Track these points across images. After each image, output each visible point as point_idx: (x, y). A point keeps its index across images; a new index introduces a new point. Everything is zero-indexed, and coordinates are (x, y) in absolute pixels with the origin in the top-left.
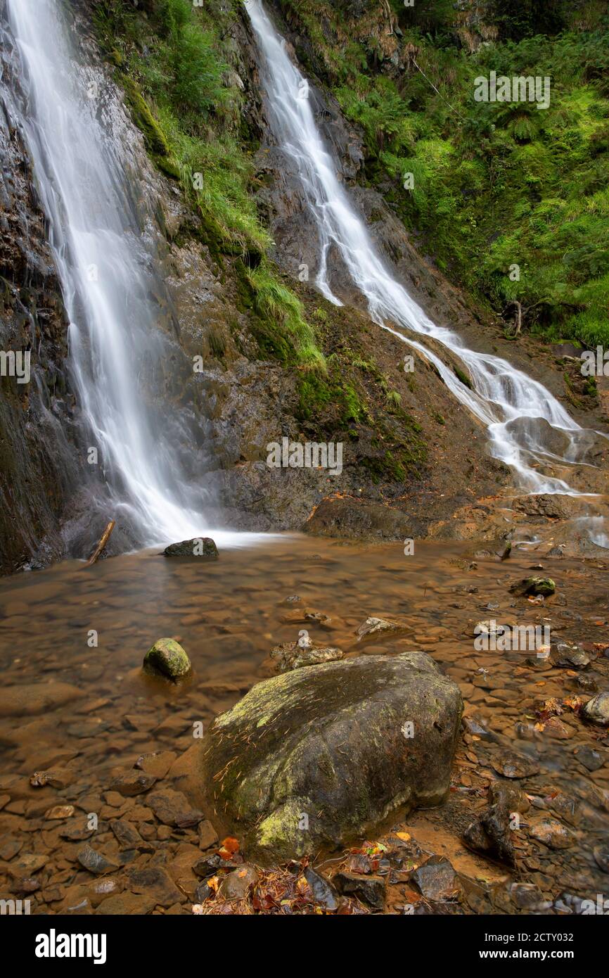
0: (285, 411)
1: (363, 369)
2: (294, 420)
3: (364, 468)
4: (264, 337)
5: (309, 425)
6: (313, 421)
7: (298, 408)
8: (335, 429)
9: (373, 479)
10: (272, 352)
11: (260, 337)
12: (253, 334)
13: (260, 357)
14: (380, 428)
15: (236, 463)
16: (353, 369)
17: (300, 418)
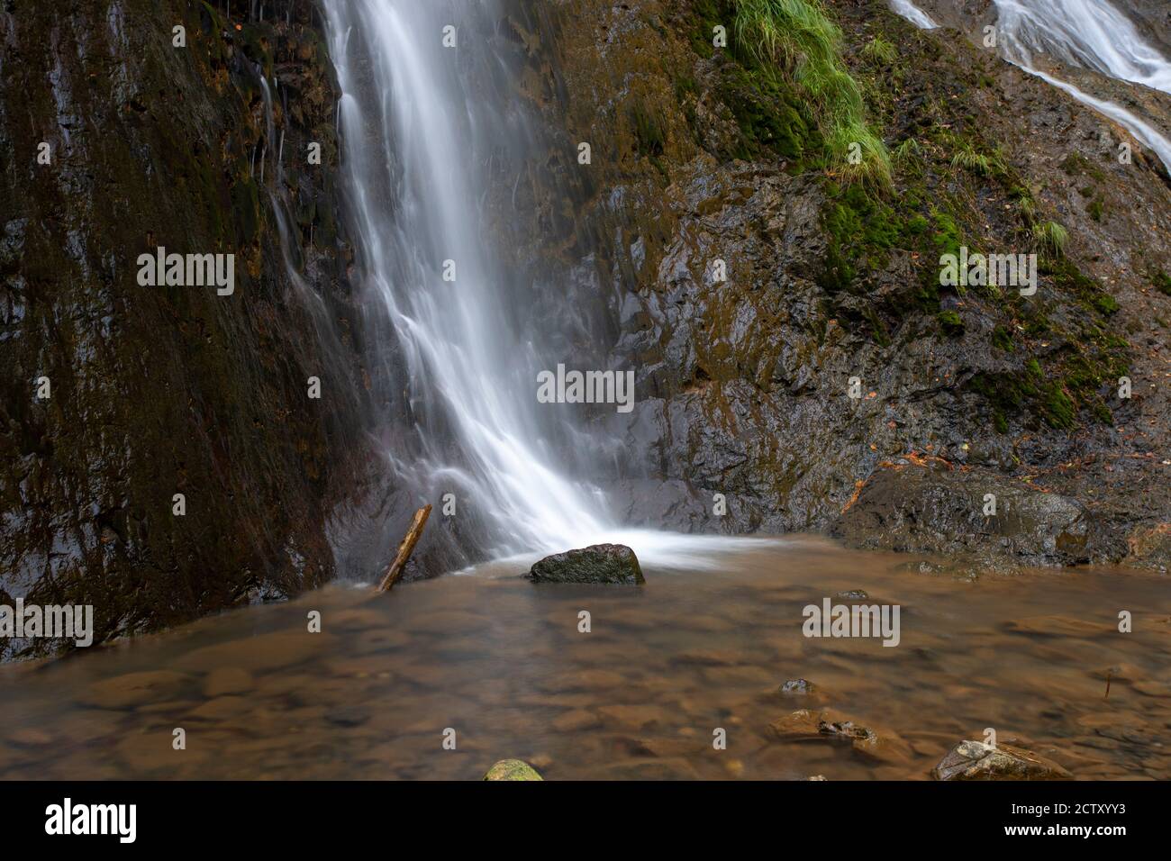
0: (795, 270)
1: (977, 172)
2: (817, 289)
3: (974, 397)
4: (751, 108)
5: (849, 302)
6: (860, 293)
7: (824, 263)
8: (910, 309)
9: (997, 422)
10: (769, 141)
11: (743, 110)
12: (727, 103)
13: (741, 152)
14: (1016, 306)
15: (688, 384)
16: (953, 174)
17: (831, 286)
